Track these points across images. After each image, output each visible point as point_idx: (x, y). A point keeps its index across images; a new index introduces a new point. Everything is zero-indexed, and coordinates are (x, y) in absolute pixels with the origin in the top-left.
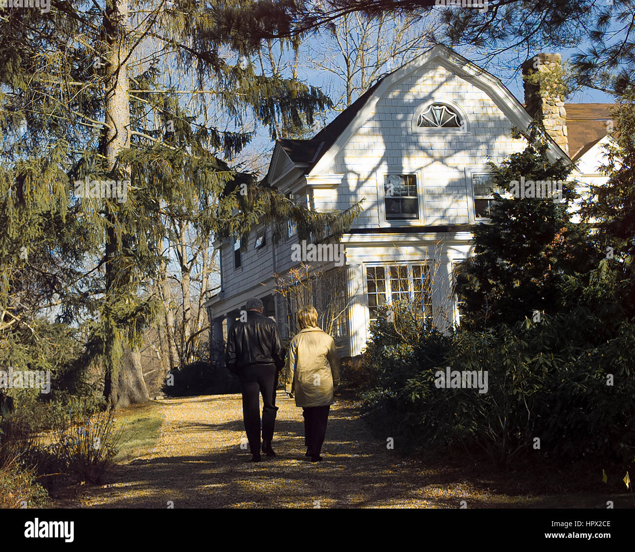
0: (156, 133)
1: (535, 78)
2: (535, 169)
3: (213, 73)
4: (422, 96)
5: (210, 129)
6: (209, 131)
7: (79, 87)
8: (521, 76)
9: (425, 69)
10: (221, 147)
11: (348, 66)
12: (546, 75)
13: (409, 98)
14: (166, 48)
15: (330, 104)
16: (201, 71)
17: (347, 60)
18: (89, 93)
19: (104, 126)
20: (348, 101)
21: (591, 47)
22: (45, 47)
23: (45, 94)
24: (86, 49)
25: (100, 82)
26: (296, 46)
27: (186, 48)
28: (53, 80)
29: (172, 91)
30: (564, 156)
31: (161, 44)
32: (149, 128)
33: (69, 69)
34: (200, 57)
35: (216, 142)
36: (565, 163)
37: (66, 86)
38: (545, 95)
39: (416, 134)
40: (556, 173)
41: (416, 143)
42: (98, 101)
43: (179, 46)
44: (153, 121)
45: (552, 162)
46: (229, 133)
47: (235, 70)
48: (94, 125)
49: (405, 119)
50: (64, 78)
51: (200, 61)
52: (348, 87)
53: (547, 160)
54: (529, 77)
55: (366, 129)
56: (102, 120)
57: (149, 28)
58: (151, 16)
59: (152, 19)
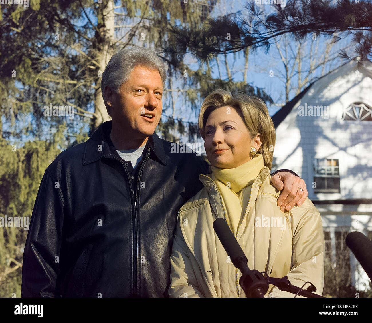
3: (179, 75)
5: (177, 119)
6: (176, 121)
7: (75, 85)
10: (185, 134)
11: (287, 71)
15: (271, 102)
16: (170, 74)
17: (286, 67)
18: (82, 90)
19: (94, 116)
20: (287, 98)
22: (49, 54)
23: (47, 90)
24: (81, 55)
25: (91, 81)
28: (55, 78)
33: (67, 70)
34: (169, 63)
35: (181, 130)
37: (64, 84)
42: (89, 96)
46: (192, 123)
47: (197, 74)
48: (85, 115)
50: (63, 77)
51: (169, 66)
52: (286, 88)
56: (91, 111)
57: (130, 40)
58: (132, 30)
59: (133, 33)
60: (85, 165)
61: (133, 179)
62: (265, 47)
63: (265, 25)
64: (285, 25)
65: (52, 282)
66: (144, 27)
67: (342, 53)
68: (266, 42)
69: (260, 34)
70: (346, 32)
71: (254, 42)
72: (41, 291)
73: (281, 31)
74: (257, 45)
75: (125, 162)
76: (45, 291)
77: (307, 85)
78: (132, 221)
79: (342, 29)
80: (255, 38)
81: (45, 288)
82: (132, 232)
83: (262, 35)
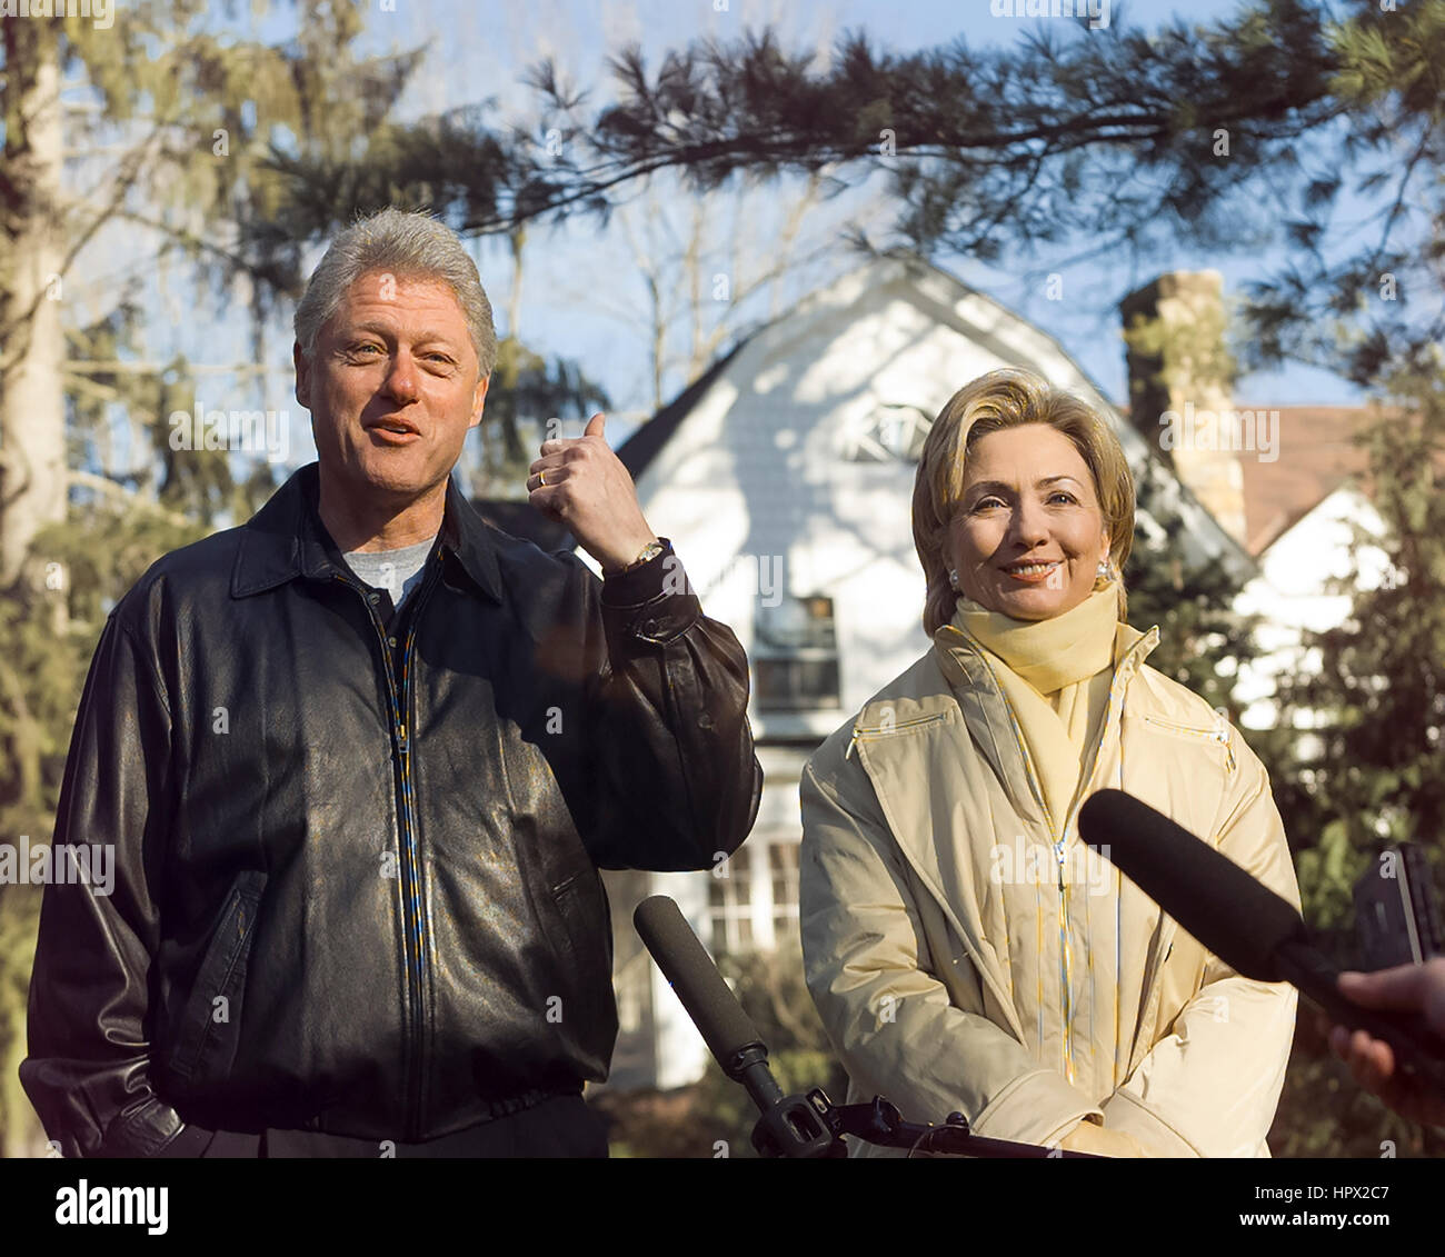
0: (138, 479)
1: (1150, 337)
2: (1151, 583)
4: (848, 383)
8: (1115, 333)
9: (857, 311)
11: (656, 301)
12: (1183, 329)
13: (812, 388)
14: (165, 249)
15: (605, 404)
16: (259, 314)
17: (652, 285)
20: (658, 394)
21: (1285, 267)
26: (516, 248)
27: (219, 252)
29: (179, 365)
30: (1229, 547)
31: (153, 240)
32: (118, 465)
34: (257, 274)
36: (1232, 566)
38: (1178, 380)
39: (827, 487)
40: (1208, 592)
41: (828, 509)
43: (198, 246)
44: (127, 445)
45: (1196, 563)
49: (798, 447)
51: (257, 286)
52: (655, 357)
53: (1182, 557)
54: (1136, 336)
55: (694, 470)
57: (119, 197)
58: (125, 162)
59: (127, 173)
60: (239, 599)
61: (394, 645)
62: (593, 218)
63: (592, 142)
64: (661, 138)
65: (133, 986)
66: (166, 153)
67: (851, 234)
68: (597, 199)
69: (578, 173)
70: (863, 163)
71: (556, 198)
72: (101, 1015)
73: (648, 162)
74: (566, 208)
75: (369, 589)
76: (114, 1013)
77: (724, 349)
78: (393, 789)
79: (852, 154)
80: (559, 188)
81: (111, 1005)
82: (396, 826)
83: (586, 175)
